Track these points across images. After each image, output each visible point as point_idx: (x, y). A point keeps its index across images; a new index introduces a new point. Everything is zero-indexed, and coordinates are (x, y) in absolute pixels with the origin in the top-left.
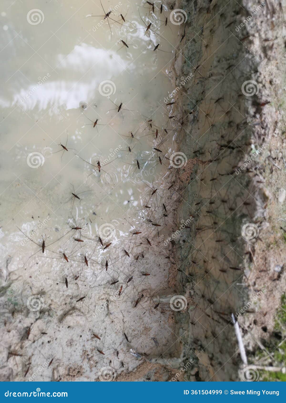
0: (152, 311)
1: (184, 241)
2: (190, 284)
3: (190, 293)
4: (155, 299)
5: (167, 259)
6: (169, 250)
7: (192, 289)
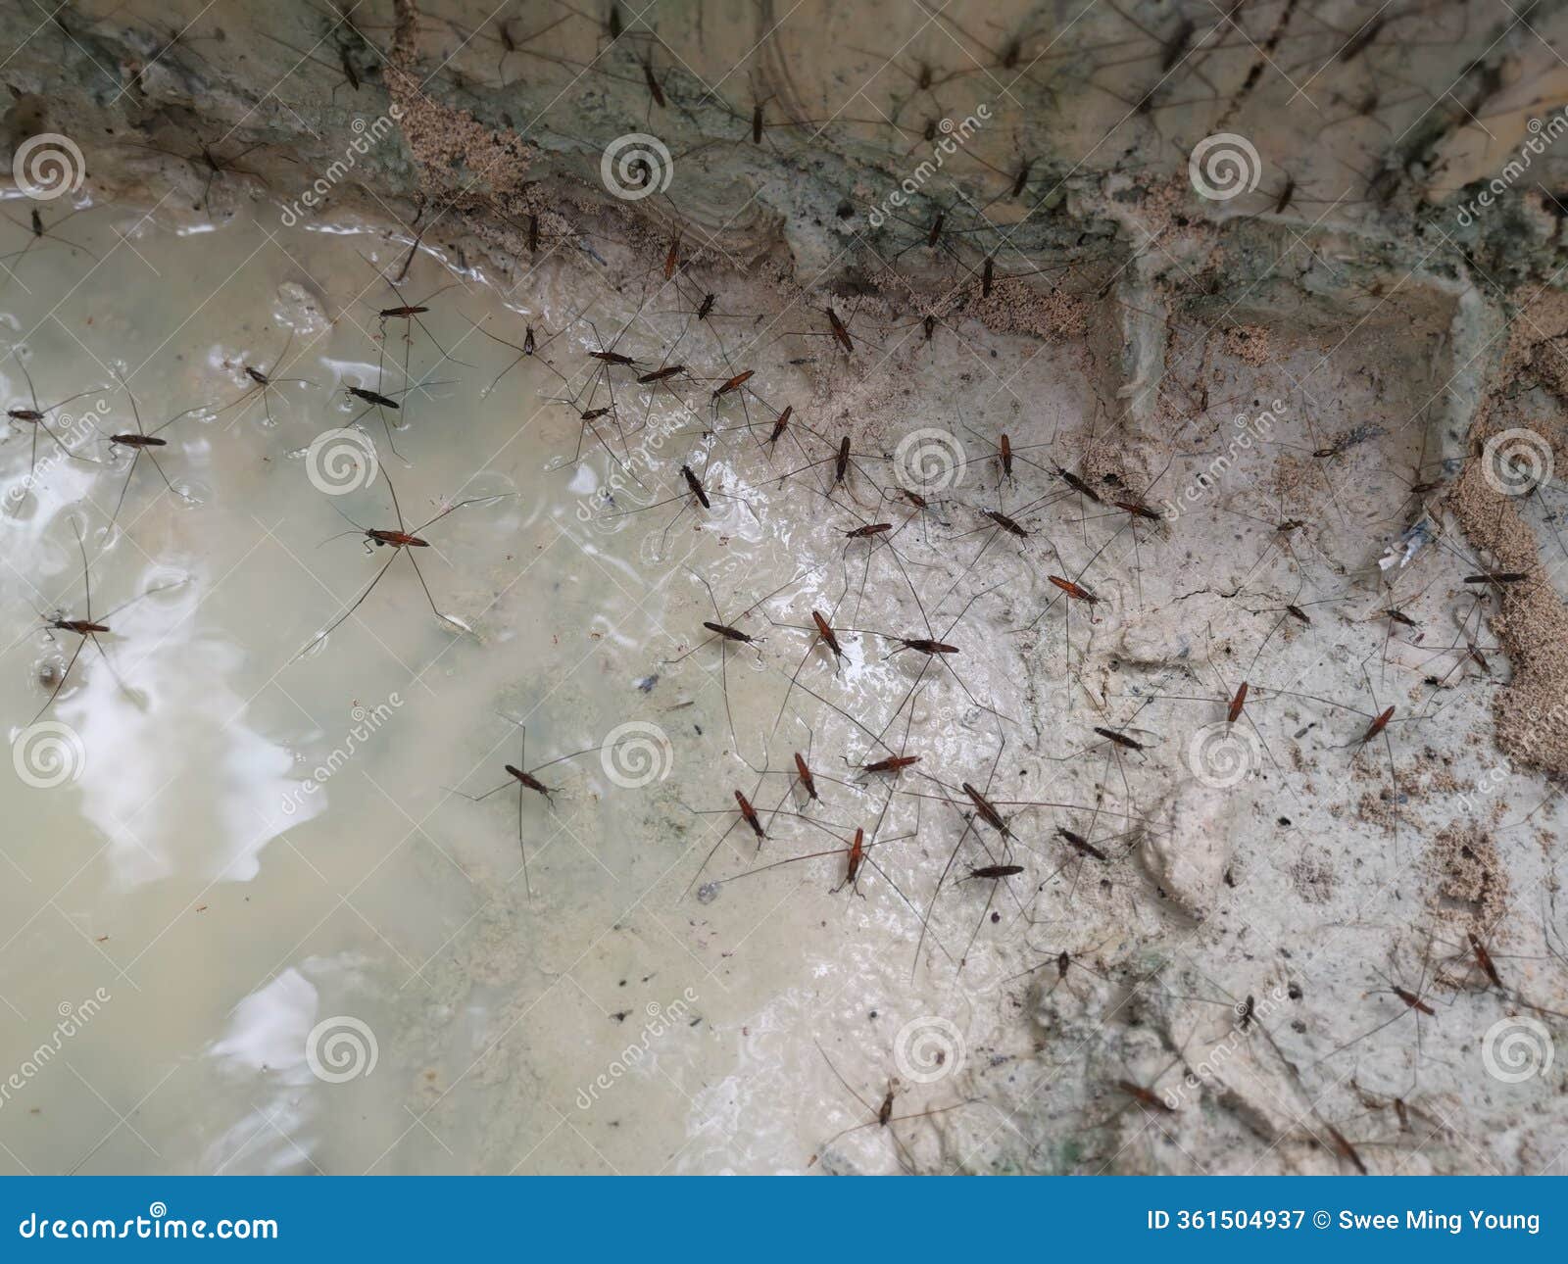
0: (1198, 441)
1: (845, 212)
2: (1076, 191)
3: (1121, 196)
4: (1140, 407)
5: (940, 335)
6: (896, 317)
7: (1100, 180)
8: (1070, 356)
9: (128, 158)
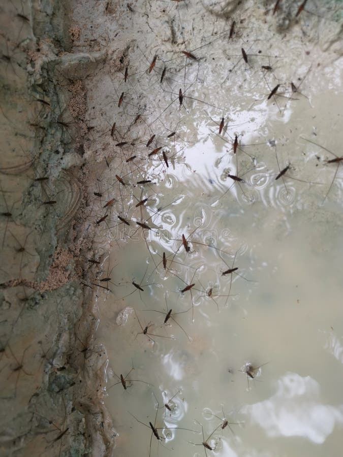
0: (105, 40)
1: (57, 152)
2: (35, 81)
3: (33, 66)
4: (97, 55)
5: (92, 125)
6: (88, 140)
7: (31, 74)
8: (89, 84)
9: (89, 376)
